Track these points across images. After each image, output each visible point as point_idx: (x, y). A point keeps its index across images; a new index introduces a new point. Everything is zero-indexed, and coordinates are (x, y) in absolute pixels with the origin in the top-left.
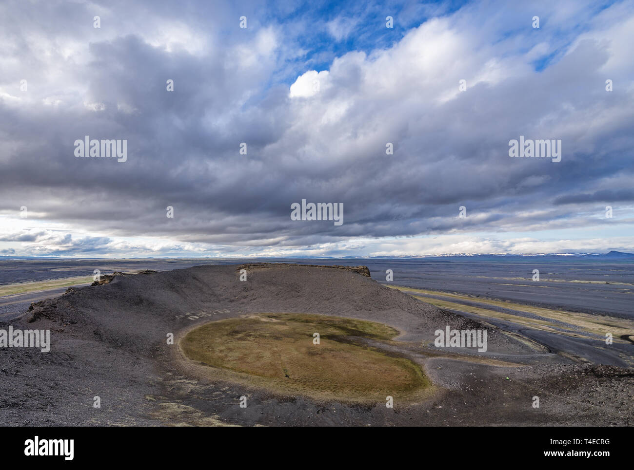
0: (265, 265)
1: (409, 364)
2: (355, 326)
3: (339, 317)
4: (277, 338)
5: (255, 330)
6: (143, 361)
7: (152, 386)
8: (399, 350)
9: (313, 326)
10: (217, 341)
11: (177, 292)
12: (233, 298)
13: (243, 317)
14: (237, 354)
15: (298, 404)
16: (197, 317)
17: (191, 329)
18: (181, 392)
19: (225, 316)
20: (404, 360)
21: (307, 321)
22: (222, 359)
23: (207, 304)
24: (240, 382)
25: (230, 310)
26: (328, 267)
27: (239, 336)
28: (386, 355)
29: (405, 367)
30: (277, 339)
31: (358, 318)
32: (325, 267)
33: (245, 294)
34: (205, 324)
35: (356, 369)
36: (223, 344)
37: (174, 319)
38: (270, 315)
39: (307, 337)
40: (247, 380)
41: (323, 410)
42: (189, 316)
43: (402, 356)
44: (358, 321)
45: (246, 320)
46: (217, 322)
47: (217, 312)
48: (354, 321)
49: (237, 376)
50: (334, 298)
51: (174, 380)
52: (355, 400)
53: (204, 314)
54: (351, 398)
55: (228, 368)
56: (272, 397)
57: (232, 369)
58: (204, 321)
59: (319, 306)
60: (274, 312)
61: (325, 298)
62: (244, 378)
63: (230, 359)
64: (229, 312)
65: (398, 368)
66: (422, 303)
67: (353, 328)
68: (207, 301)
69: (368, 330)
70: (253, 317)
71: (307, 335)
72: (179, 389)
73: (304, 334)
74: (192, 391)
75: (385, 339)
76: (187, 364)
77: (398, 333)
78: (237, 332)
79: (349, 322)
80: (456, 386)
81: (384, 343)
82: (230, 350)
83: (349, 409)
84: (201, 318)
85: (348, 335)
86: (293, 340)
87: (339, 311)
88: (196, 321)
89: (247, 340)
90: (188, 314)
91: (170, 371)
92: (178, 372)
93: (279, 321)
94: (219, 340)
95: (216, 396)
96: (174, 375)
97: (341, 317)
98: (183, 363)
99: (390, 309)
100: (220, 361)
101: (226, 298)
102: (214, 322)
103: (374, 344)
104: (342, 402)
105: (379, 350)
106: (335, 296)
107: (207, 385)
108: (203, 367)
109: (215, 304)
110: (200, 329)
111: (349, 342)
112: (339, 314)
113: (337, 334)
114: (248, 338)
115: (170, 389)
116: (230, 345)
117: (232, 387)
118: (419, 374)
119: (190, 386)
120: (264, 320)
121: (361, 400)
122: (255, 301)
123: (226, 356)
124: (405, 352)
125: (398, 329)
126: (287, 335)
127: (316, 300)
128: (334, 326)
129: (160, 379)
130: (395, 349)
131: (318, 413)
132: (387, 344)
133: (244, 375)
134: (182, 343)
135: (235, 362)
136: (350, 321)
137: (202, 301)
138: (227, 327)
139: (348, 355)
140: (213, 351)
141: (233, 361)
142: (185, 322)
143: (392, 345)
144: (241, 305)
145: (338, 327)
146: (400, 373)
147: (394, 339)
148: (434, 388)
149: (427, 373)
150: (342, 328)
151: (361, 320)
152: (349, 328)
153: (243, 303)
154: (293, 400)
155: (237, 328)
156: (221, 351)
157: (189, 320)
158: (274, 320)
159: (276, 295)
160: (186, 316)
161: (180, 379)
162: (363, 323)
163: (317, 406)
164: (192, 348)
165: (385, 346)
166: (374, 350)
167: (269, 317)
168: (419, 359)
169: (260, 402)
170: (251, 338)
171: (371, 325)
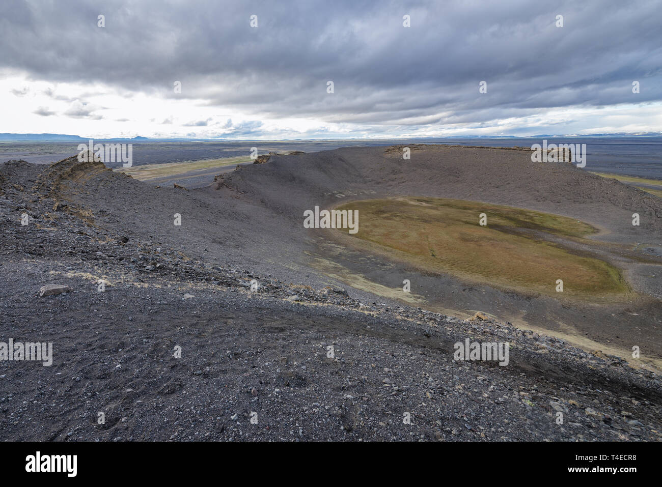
0: (419, 146)
1: (603, 266)
2: (531, 218)
3: (507, 207)
4: (426, 221)
5: (401, 212)
7: (308, 245)
8: (590, 250)
9: (472, 214)
11: (325, 172)
12: (380, 180)
13: (390, 198)
14: (382, 231)
15: (443, 280)
16: (344, 196)
17: (337, 205)
18: (332, 253)
19: (371, 196)
20: (596, 261)
21: (465, 208)
22: (368, 233)
23: (353, 185)
24: (385, 254)
25: (376, 191)
27: (385, 215)
30: (425, 222)
31: (534, 209)
33: (394, 176)
34: (352, 202)
35: (521, 261)
37: (323, 196)
38: (420, 198)
39: (462, 223)
40: (391, 253)
41: (471, 289)
42: (336, 194)
43: (593, 256)
44: (536, 213)
45: (392, 202)
46: (363, 201)
47: (363, 193)
48: (530, 212)
49: (381, 248)
50: (508, 186)
51: (325, 243)
52: (511, 288)
53: (350, 193)
54: (507, 285)
55: (373, 241)
56: (416, 270)
57: (377, 242)
58: (350, 199)
59: (483, 194)
60: (425, 197)
61: (493, 185)
62: (388, 251)
63: (375, 234)
64: (375, 193)
65: (583, 268)
67: (526, 220)
68: (353, 182)
69: (550, 224)
70: (400, 199)
71: (463, 222)
72: (330, 250)
73: (459, 220)
74: (340, 254)
75: (570, 235)
77: (596, 231)
78: (383, 212)
79: (522, 213)
81: (569, 239)
82: (375, 226)
84: (348, 197)
85: (517, 227)
86: (444, 225)
87: (510, 200)
88: (343, 199)
89: (393, 220)
90: (336, 192)
91: (321, 236)
92: (328, 238)
93: (430, 205)
95: (362, 260)
96: (325, 239)
97: (513, 207)
99: (591, 202)
100: (365, 234)
101: (372, 180)
102: (359, 201)
103: (553, 240)
105: (559, 246)
106: (509, 183)
107: (354, 251)
108: (350, 238)
109: (361, 185)
111: (519, 234)
112: (511, 204)
113: (501, 224)
114: (394, 218)
115: (322, 250)
116: (376, 223)
117: (376, 256)
118: (615, 277)
119: (339, 250)
120: (412, 203)
121: (520, 289)
122: (404, 184)
123: (371, 231)
124: (600, 252)
125: (598, 226)
126: (437, 219)
127: (480, 187)
128: (501, 216)
129: (314, 241)
130: (585, 248)
131: (464, 290)
132: (574, 241)
133: (388, 248)
135: (379, 237)
136: (524, 211)
137: (348, 181)
138: (372, 207)
139: (513, 246)
141: (378, 235)
142: (332, 198)
143: (582, 243)
144: (389, 188)
145: (506, 217)
147: (587, 237)
148: (634, 295)
149: (629, 278)
150: (511, 219)
151: (541, 212)
152: (521, 219)
153: (391, 185)
154: (437, 276)
155: (382, 208)
156: (367, 226)
157: (337, 197)
158: (424, 204)
159: (430, 179)
160: (333, 193)
161: (330, 243)
162: (544, 215)
163: (464, 285)
166: (552, 246)
167: (418, 200)
168: (620, 262)
169: (403, 272)
170: (398, 219)
171: (554, 219)
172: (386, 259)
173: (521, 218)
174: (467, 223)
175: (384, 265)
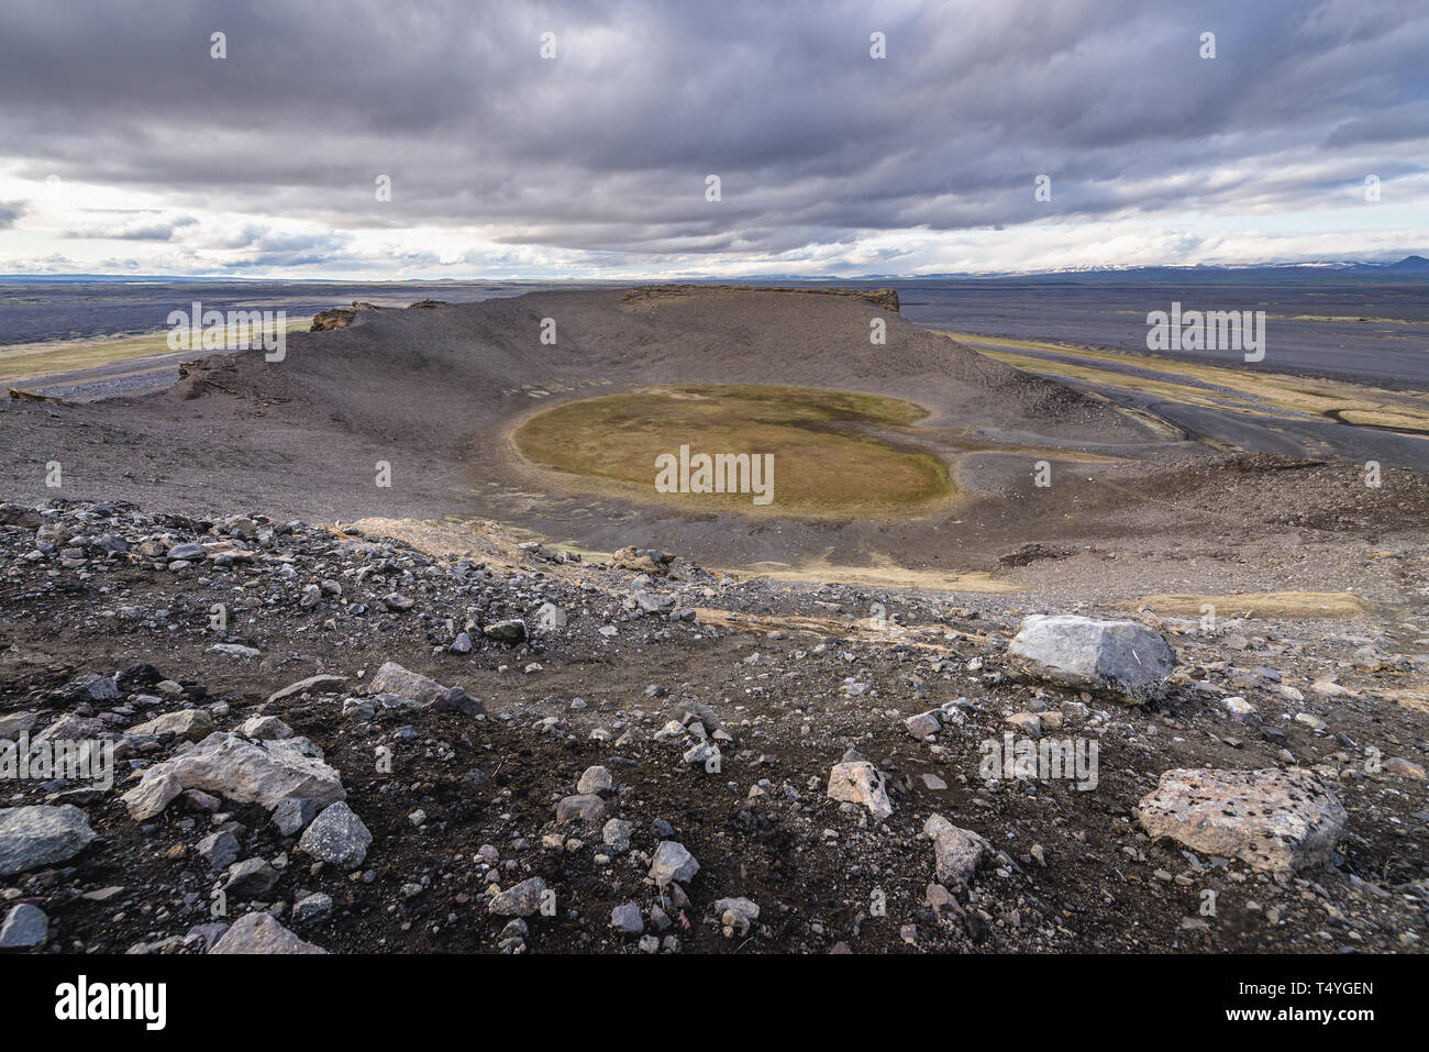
0: (683, 290)
1: (930, 462)
2: (851, 404)
3: (820, 390)
4: (698, 427)
5: (658, 414)
6: (441, 465)
7: (458, 501)
8: (918, 442)
9: (771, 406)
10: (586, 433)
11: (500, 345)
12: (618, 358)
13: (638, 391)
14: (621, 453)
15: (720, 523)
16: (547, 393)
17: (534, 415)
18: (514, 510)
19: (601, 390)
20: (923, 457)
21: (761, 398)
22: (593, 461)
23: (564, 369)
24: (623, 495)
25: (611, 380)
26: (815, 292)
27: (627, 424)
28: (892, 450)
29: (920, 466)
30: (696, 428)
31: (854, 390)
32: (809, 292)
33: (642, 349)
34: (562, 405)
35: (833, 473)
36: (594, 437)
37: (500, 396)
38: (691, 387)
39: (755, 423)
40: (634, 492)
41: (761, 530)
42: (529, 391)
43: (919, 450)
44: (857, 397)
45: (642, 398)
46: (588, 400)
47: (587, 384)
48: (849, 396)
49: (617, 486)
50: (821, 355)
51: (501, 493)
52: (818, 516)
53: (559, 387)
54: (812, 513)
55: (602, 475)
56: (677, 514)
57: (609, 475)
58: (559, 400)
59: (786, 372)
60: (699, 383)
61: (800, 355)
62: (629, 489)
63: (607, 460)
64: (610, 383)
65: (907, 469)
66: (987, 360)
67: (844, 409)
68: (564, 363)
69: (874, 411)
70: (657, 392)
71: (757, 421)
72: (510, 505)
73: (751, 419)
74: (533, 509)
75: (897, 424)
76: (527, 469)
77: (925, 414)
78: (625, 418)
79: (839, 397)
80: (998, 492)
81: (894, 431)
82: (608, 446)
83: (805, 528)
84: (555, 395)
85: (832, 420)
86: (727, 429)
87: (824, 379)
88: (545, 399)
89: (641, 430)
90: (528, 387)
91: (494, 480)
92: (509, 482)
93: (706, 398)
94: (587, 431)
95: (577, 515)
96: (503, 485)
97: (828, 389)
98: (518, 467)
99: (922, 373)
100: (588, 463)
101: (603, 358)
102: (579, 402)
103: (875, 434)
104: (794, 520)
105: (882, 443)
106: (821, 351)
107: (563, 499)
108: (556, 474)
109: (581, 370)
110: (553, 414)
111: (832, 431)
112: (825, 385)
113: (812, 418)
114: (645, 427)
115: (492, 507)
116: (610, 439)
117: (606, 502)
118: (942, 475)
119: (530, 501)
120: (677, 396)
121: (829, 515)
122: (662, 362)
123: (600, 457)
124: (929, 444)
125: (928, 407)
126: (716, 421)
127: (782, 360)
128: (810, 405)
129: (475, 492)
130: (912, 440)
131: (750, 534)
132: (901, 432)
133: (629, 484)
134: (518, 437)
135: (615, 465)
136: (842, 395)
137: (555, 364)
138: (605, 410)
139: (824, 451)
140: (577, 449)
141: (613, 463)
142: (523, 402)
143: (909, 434)
144: (635, 372)
145: (818, 407)
146: (908, 475)
147: (915, 424)
148: (960, 496)
149: (956, 476)
150: (824, 409)
151: (864, 394)
152: (838, 408)
153: (638, 367)
154: (711, 518)
155: (624, 411)
156: (591, 449)
157: (531, 398)
158: (697, 397)
159: (705, 351)
160: (523, 390)
161: (514, 492)
162: (865, 398)
163: (752, 525)
164: (536, 444)
165: (897, 437)
166: (874, 443)
167: (688, 391)
168: (948, 454)
169: (654, 522)
170: (651, 428)
171: (879, 402)
172: (624, 504)
173: (838, 406)
174: (762, 422)
175: (620, 515)
